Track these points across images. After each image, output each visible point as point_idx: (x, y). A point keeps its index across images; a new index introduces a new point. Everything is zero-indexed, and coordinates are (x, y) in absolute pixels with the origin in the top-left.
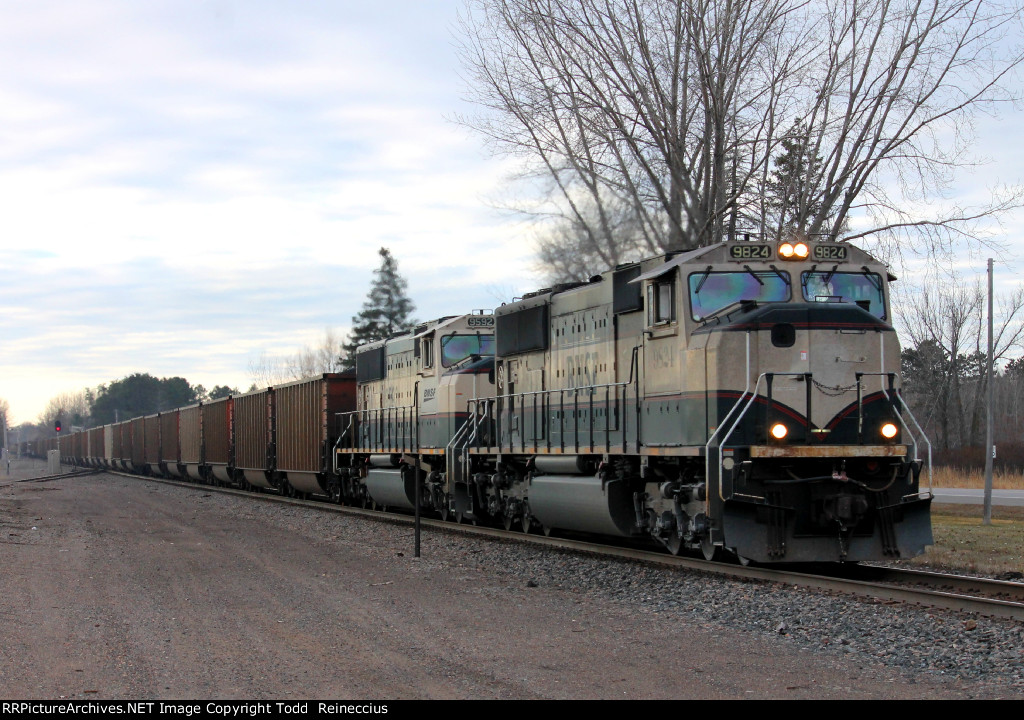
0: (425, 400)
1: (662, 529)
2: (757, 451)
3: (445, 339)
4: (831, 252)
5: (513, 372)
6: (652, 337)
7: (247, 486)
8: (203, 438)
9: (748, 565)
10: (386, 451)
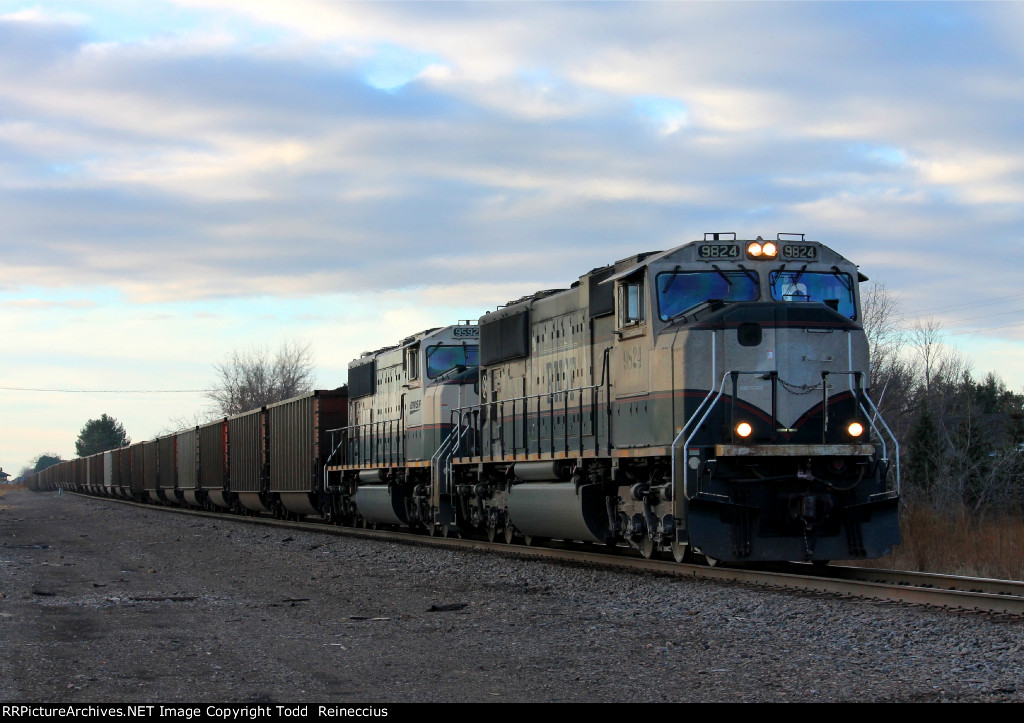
0: (411, 412)
1: (633, 532)
2: (721, 450)
3: (431, 350)
4: (801, 251)
5: (496, 381)
6: (622, 339)
7: (241, 510)
8: (200, 462)
9: (716, 565)
10: (374, 466)
